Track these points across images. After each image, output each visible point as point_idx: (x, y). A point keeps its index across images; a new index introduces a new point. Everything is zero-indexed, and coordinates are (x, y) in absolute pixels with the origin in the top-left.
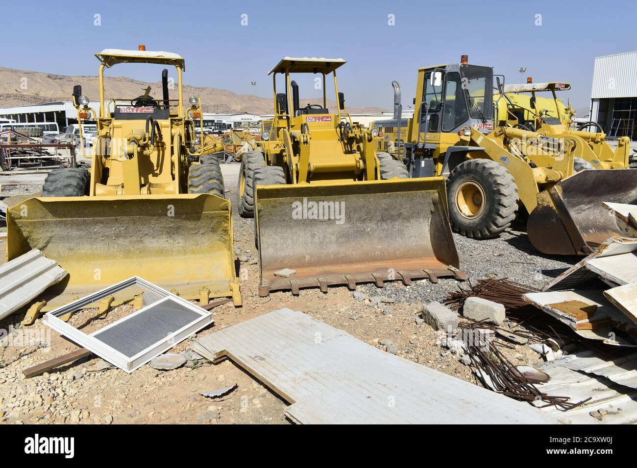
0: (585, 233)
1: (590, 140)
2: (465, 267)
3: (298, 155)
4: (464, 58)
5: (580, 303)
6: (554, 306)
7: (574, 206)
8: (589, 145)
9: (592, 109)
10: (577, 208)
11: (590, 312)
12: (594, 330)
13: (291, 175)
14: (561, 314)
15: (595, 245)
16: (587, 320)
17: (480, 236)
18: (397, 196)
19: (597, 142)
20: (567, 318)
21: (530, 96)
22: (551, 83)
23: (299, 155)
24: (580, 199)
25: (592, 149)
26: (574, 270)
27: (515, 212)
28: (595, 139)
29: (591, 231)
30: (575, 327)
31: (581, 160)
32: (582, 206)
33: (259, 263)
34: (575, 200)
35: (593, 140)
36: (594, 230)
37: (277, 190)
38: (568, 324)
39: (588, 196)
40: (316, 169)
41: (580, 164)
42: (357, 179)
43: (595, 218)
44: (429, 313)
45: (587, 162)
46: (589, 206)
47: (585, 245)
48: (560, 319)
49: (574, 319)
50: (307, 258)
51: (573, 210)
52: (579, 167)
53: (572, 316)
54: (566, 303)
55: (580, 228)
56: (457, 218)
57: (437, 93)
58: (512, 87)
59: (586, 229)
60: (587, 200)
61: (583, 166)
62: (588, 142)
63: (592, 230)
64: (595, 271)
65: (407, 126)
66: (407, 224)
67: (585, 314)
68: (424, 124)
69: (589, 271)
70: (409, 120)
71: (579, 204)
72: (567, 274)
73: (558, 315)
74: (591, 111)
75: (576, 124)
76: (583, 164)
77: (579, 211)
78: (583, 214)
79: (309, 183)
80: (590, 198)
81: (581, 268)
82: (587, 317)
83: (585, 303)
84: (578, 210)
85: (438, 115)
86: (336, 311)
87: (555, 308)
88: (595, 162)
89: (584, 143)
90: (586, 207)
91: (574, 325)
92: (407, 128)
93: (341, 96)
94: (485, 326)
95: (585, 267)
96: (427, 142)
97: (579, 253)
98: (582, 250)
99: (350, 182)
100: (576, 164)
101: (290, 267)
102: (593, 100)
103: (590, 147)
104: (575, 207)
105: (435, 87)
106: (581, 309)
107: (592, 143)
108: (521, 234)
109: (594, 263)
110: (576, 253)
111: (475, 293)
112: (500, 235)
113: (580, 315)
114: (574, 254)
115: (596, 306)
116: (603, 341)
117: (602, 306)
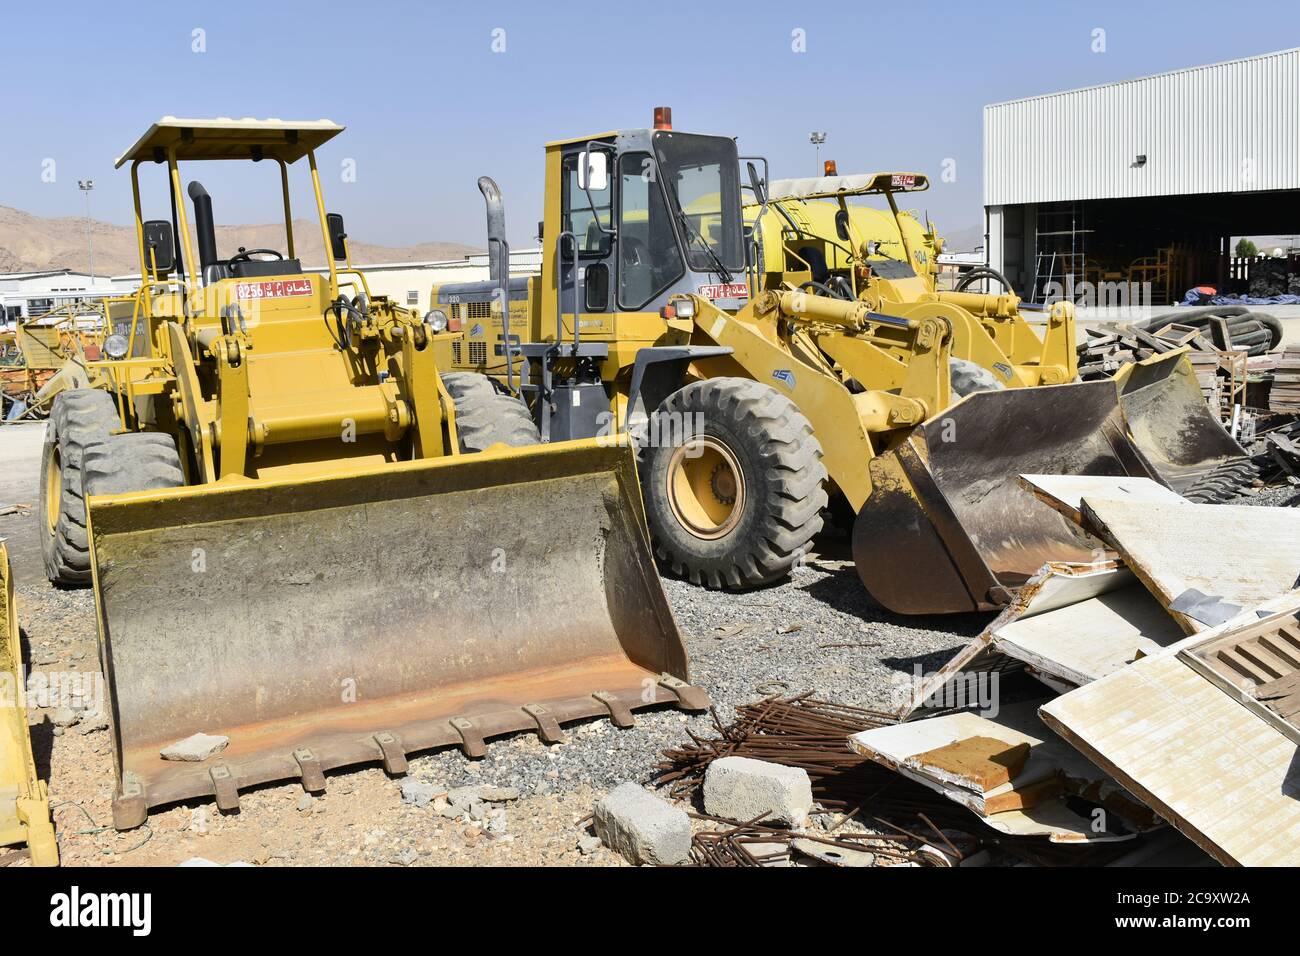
0: (994, 550)
1: (985, 313)
2: (704, 673)
3: (214, 396)
4: (662, 116)
5: (989, 741)
6: (928, 758)
7: (960, 484)
8: (986, 326)
9: (988, 231)
10: (968, 489)
11: (1014, 762)
12: (1030, 810)
13: (198, 457)
14: (945, 777)
15: (1017, 580)
16: (1009, 787)
17: (738, 582)
18: (507, 497)
19: (1001, 319)
20: (960, 787)
21: (834, 207)
22: (881, 174)
23: (219, 398)
24: (973, 467)
25: (993, 334)
26: (968, 656)
27: (822, 512)
28: (996, 311)
29: (1006, 544)
30: (981, 808)
31: (969, 366)
32: (980, 483)
33: (112, 728)
34: (960, 471)
35: (993, 313)
36: (1013, 541)
37: (156, 505)
38: (965, 803)
39: (991, 457)
40: (273, 433)
41: (968, 375)
42: (393, 455)
43: (1012, 509)
44: (611, 818)
45: (984, 371)
46: (996, 482)
47: (995, 585)
48: (946, 791)
49: (978, 787)
50: (261, 694)
51: (960, 494)
52: (965, 382)
53: (973, 780)
54: (955, 746)
55: (981, 539)
56: (676, 538)
57: (599, 208)
58: (790, 186)
59: (994, 540)
60: (989, 467)
61: (974, 379)
62: (982, 318)
63: (1008, 540)
64: (1015, 655)
65: (526, 299)
66: (542, 571)
67: (1002, 769)
68: (571, 290)
69: (1003, 655)
70: (531, 281)
71: (973, 477)
72: (954, 668)
73: (939, 782)
74: (987, 237)
75: (956, 269)
76: (974, 375)
77: (974, 497)
78: (985, 502)
79: (255, 476)
80: (997, 462)
81: (984, 651)
82: (1007, 777)
83: (1000, 742)
84: (973, 493)
85: (604, 266)
86: (353, 845)
87: (931, 765)
88: (1001, 368)
89: (973, 323)
90: (990, 485)
91: (979, 805)
92: (528, 304)
93: (335, 223)
94: (762, 835)
95: (992, 647)
96: (582, 338)
97: (983, 606)
98: (989, 598)
99: (373, 465)
100: (956, 375)
101: (211, 728)
102: (988, 209)
103: (986, 332)
104: (963, 486)
105: (591, 193)
106: (993, 759)
107: (990, 321)
108: (843, 567)
109: (1012, 635)
110: (976, 606)
111: (732, 745)
112: (789, 574)
113: (990, 774)
114: (971, 608)
115: (1026, 746)
116: (1049, 836)
117: (1041, 742)
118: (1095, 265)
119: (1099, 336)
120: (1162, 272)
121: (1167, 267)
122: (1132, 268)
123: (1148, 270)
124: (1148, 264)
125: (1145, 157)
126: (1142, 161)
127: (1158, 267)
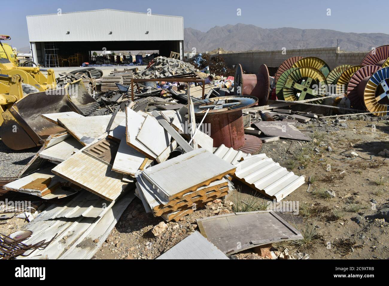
0: (40, 131)
1: (31, 72)
5: (38, 180)
6: (25, 187)
7: (28, 116)
8: (32, 75)
9: (32, 48)
10: (31, 117)
11: (47, 183)
12: (53, 192)
14: (31, 190)
15: (46, 137)
16: (47, 189)
19: (35, 73)
20: (34, 192)
24: (31, 112)
25: (34, 77)
26: (34, 160)
28: (34, 71)
29: (43, 129)
30: (41, 195)
31: (28, 85)
32: (34, 115)
34: (29, 113)
35: (33, 72)
36: (45, 128)
38: (37, 195)
39: (36, 109)
41: (28, 88)
45: (33, 86)
46: (38, 114)
47: (41, 140)
48: (31, 194)
49: (39, 191)
51: (29, 118)
52: (28, 90)
53: (38, 189)
54: (33, 182)
55: (36, 128)
59: (40, 128)
60: (36, 111)
61: (30, 89)
62: (30, 73)
63: (44, 128)
64: (45, 158)
67: (45, 185)
69: (42, 159)
71: (32, 114)
72: (31, 163)
73: (29, 192)
74: (32, 50)
76: (30, 87)
77: (33, 119)
78: (36, 119)
80: (38, 110)
81: (37, 158)
82: (46, 187)
83: (44, 179)
84: (32, 118)
87: (27, 188)
88: (37, 86)
89: (28, 74)
90: (37, 115)
91: (40, 195)
95: (39, 157)
97: (38, 145)
98: (39, 143)
100: (25, 88)
102: (31, 43)
103: (32, 77)
104: (30, 116)
106: (42, 183)
107: (33, 74)
109: (44, 153)
113: (42, 187)
114: (35, 146)
115: (50, 178)
116: (57, 197)
117: (54, 176)
118: (60, 57)
119: (62, 76)
120: (76, 59)
121: (77, 58)
122: (69, 58)
123: (73, 59)
124: (73, 57)
125: (69, 32)
126: (69, 33)
127: (75, 58)
